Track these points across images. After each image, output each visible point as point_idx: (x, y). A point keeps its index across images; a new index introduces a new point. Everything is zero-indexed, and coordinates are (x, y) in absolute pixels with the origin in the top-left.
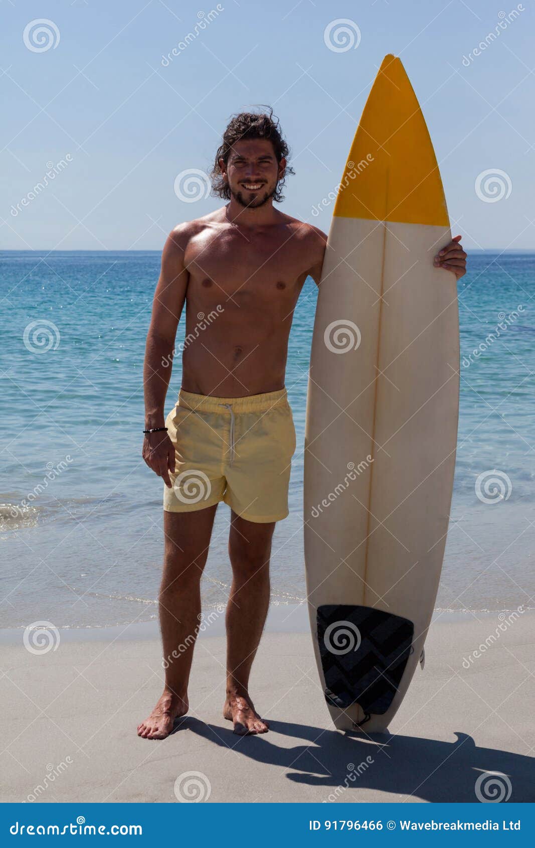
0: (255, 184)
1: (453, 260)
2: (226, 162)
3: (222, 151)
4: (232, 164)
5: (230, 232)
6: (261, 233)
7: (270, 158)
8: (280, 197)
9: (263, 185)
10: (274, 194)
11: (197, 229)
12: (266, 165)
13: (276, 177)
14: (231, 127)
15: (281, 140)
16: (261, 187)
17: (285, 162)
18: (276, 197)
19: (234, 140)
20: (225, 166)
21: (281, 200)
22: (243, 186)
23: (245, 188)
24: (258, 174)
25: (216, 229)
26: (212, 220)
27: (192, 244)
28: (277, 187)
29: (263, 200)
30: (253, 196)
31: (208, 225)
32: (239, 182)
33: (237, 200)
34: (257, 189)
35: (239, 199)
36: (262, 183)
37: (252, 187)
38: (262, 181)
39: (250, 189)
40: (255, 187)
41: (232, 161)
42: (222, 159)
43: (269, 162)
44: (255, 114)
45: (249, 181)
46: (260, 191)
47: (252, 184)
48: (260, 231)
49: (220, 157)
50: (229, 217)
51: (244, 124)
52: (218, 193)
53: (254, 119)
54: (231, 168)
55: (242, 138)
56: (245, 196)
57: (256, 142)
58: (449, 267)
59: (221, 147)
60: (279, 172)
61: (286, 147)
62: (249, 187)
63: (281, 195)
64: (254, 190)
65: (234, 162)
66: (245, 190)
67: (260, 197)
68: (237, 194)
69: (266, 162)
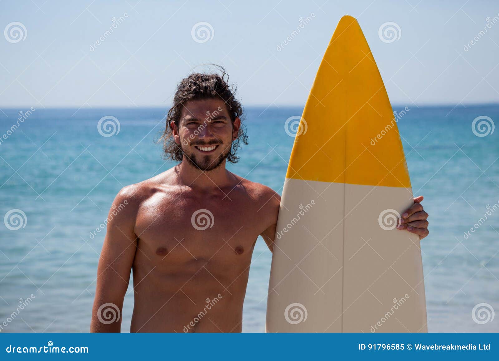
0: (209, 145)
1: (417, 223)
2: (177, 123)
3: (173, 112)
4: (184, 125)
5: (184, 195)
6: (215, 196)
7: (224, 118)
8: (234, 158)
9: (217, 146)
10: (229, 156)
11: (149, 192)
12: (220, 125)
13: (231, 138)
14: (181, 88)
15: (234, 100)
16: (216, 148)
17: (239, 122)
18: (231, 157)
19: (185, 101)
20: (177, 128)
21: (236, 160)
22: (196, 147)
23: (199, 150)
24: (211, 136)
25: (168, 193)
26: (162, 182)
27: (143, 209)
28: (232, 148)
29: (219, 161)
30: (207, 159)
31: (160, 188)
32: (191, 144)
33: (190, 162)
34: (211, 151)
35: (192, 160)
36: (216, 144)
37: (206, 149)
38: (216, 143)
39: (204, 152)
40: (210, 149)
41: (184, 123)
42: (174, 121)
43: (222, 122)
44: (206, 74)
45: (202, 143)
46: (216, 151)
47: (206, 145)
48: (215, 193)
49: (171, 119)
50: (181, 180)
51: (195, 84)
52: (169, 154)
53: (205, 78)
54: (183, 130)
55: (193, 99)
56: (199, 158)
57: (208, 102)
58: (414, 230)
59: (172, 108)
60: (233, 132)
61: (240, 107)
62: (203, 149)
63: (236, 155)
64: (208, 152)
65: (186, 123)
66: (199, 152)
67: (215, 158)
68: (190, 156)
69: (220, 122)
